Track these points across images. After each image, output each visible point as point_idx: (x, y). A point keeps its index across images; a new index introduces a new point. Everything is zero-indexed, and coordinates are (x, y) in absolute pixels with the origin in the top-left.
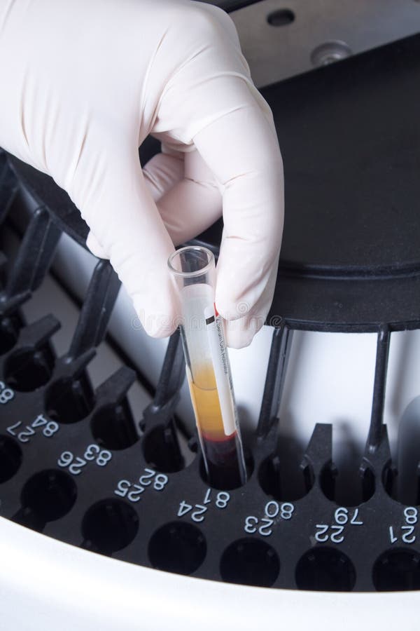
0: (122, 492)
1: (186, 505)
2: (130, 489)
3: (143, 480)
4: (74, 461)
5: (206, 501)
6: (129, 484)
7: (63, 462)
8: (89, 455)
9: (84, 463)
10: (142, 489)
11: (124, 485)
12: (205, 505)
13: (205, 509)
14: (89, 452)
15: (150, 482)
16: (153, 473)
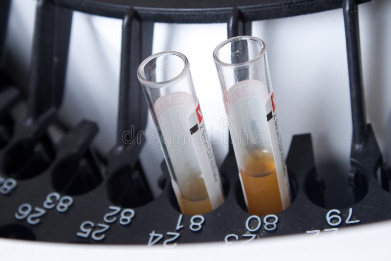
0: (85, 233)
1: (157, 235)
2: (94, 228)
3: (108, 218)
4: (33, 212)
5: (178, 227)
6: (92, 224)
7: (20, 215)
8: (49, 204)
9: (43, 212)
10: (107, 227)
11: (87, 226)
12: (178, 231)
13: (178, 235)
14: (49, 200)
15: (115, 219)
16: (118, 209)
